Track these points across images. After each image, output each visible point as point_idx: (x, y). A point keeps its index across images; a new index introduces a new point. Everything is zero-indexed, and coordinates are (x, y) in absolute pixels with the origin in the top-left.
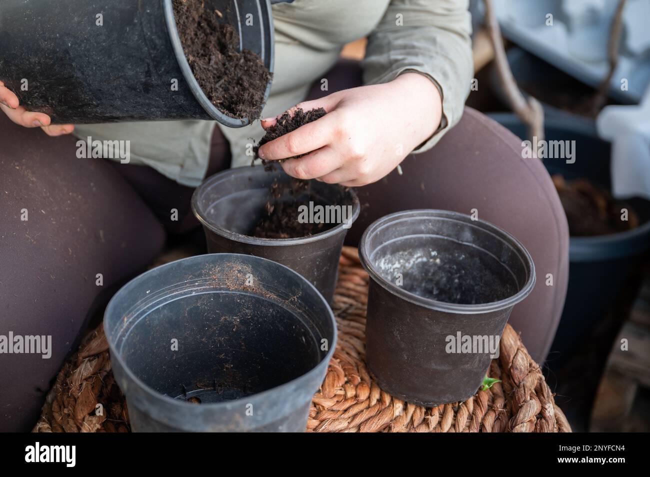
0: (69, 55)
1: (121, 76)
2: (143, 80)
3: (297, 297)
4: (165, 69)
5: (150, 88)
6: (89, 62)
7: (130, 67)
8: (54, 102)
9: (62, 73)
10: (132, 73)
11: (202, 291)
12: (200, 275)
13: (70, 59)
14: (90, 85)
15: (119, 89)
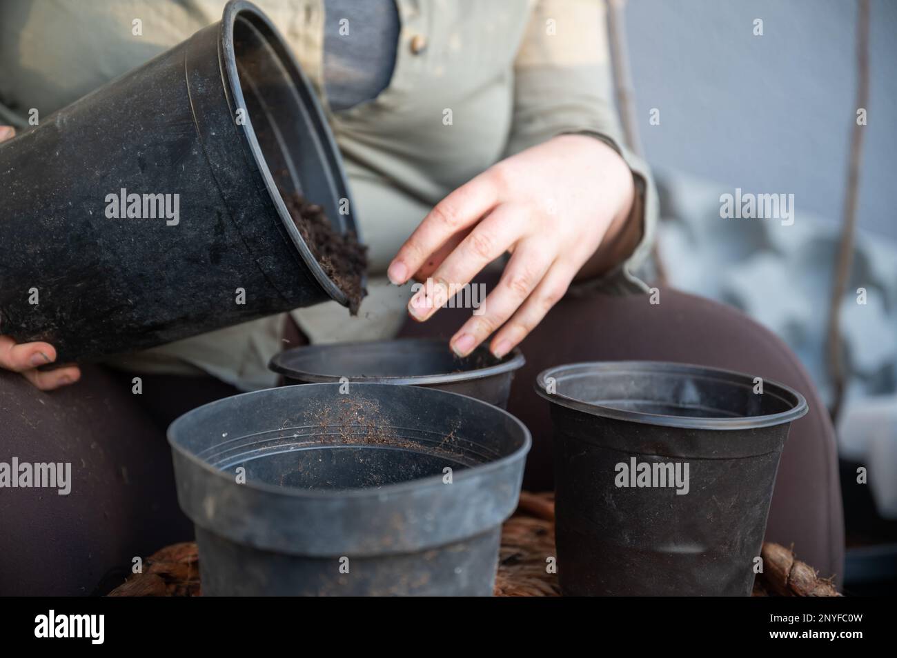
0: (92, 229)
1: (176, 243)
2: (211, 241)
3: (454, 434)
4: (246, 215)
5: (221, 253)
6: (124, 233)
7: (190, 225)
8: (64, 314)
9: (81, 260)
10: (195, 233)
11: (305, 447)
12: (299, 421)
13: (92, 234)
14: (126, 270)
15: (171, 266)
